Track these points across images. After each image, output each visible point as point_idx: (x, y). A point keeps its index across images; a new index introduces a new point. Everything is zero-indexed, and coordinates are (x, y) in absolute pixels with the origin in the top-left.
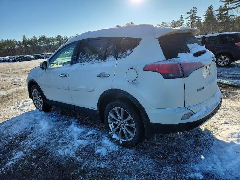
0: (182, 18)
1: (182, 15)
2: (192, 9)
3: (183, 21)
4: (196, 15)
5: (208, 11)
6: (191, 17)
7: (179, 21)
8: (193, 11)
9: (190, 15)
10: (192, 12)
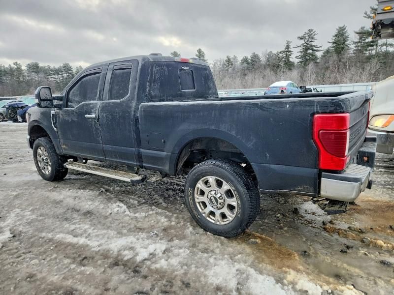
0: (288, 47)
1: (288, 42)
2: (307, 31)
3: (290, 52)
4: (313, 44)
5: (336, 35)
6: (304, 46)
7: (284, 52)
8: (309, 36)
9: (302, 42)
10: (307, 38)
